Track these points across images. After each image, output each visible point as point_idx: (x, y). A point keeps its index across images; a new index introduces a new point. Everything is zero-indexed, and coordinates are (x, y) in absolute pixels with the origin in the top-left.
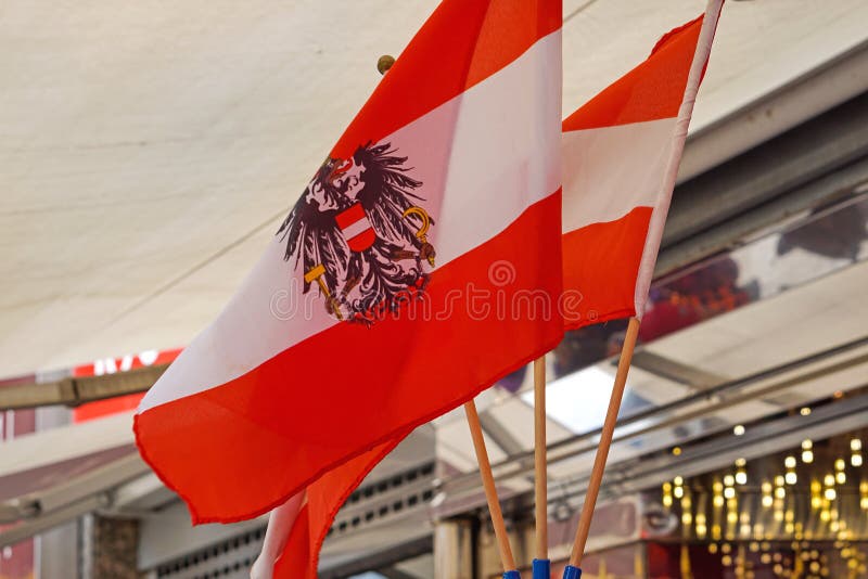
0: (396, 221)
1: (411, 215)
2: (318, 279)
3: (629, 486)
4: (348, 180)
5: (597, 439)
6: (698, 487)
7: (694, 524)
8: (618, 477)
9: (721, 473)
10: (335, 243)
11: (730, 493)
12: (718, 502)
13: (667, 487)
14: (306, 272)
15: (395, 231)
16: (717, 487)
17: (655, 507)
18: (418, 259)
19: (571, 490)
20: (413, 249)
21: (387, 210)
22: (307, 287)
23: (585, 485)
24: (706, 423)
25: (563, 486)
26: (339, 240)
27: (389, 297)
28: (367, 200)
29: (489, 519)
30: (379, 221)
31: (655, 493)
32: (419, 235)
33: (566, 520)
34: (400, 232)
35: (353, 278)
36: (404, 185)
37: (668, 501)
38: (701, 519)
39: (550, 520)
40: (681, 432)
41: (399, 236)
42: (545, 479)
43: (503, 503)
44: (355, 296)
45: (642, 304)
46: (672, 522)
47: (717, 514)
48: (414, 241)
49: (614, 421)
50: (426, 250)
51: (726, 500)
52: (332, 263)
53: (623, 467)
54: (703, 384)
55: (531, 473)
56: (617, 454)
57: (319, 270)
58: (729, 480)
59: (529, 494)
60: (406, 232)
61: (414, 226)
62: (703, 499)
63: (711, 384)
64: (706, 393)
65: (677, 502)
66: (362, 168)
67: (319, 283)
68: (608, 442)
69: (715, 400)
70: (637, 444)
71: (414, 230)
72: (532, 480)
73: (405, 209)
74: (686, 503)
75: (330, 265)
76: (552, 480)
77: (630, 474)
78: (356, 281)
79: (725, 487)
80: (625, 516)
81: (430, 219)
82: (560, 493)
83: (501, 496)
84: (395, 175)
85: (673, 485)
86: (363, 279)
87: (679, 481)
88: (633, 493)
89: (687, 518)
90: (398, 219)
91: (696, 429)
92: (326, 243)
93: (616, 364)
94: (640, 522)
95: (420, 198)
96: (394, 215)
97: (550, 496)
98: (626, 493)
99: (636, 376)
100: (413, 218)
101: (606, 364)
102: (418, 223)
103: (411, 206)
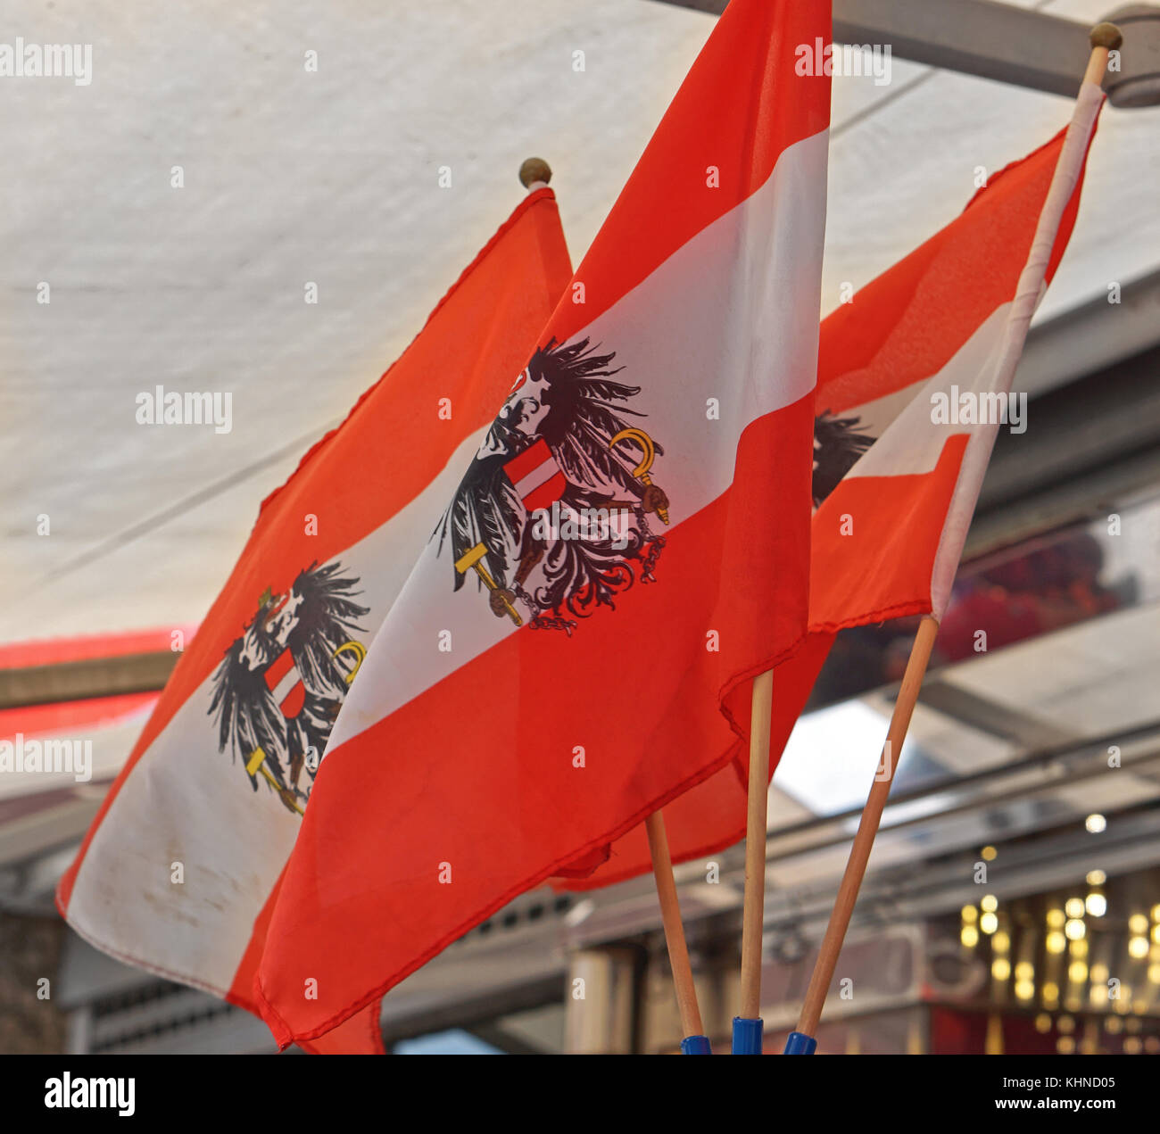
0: (599, 455)
1: (622, 442)
2: (475, 566)
3: (906, 908)
4: (520, 405)
5: (854, 825)
6: (1023, 916)
7: (1012, 980)
8: (887, 891)
9: (1060, 895)
10: (503, 505)
11: (1077, 930)
12: (1055, 944)
13: (969, 914)
14: (457, 558)
15: (599, 471)
16: (1054, 918)
17: (946, 947)
18: (639, 513)
19: (807, 909)
20: (630, 497)
21: (586, 440)
22: (460, 580)
23: (830, 903)
24: (1042, 808)
25: (794, 903)
26: (510, 501)
27: (595, 578)
28: (551, 432)
29: (664, 952)
30: (571, 457)
31: (949, 923)
32: (637, 473)
33: (796, 962)
34: (605, 472)
35: (531, 554)
36: (610, 396)
37: (969, 937)
38: (1025, 971)
39: (766, 960)
40: (998, 820)
41: (604, 478)
42: (761, 887)
43: (689, 925)
44: (537, 582)
45: (940, 596)
46: (975, 976)
47: (1053, 966)
48: (631, 484)
49: (883, 796)
50: (652, 497)
51: (1068, 941)
52: (498, 536)
53: (897, 875)
54: (1038, 741)
55: (739, 876)
56: (886, 852)
57: (479, 552)
58: (1074, 906)
59: (733, 913)
60: (615, 471)
61: (629, 460)
62: (1029, 938)
63: (1052, 742)
64: (1042, 758)
65: (985, 939)
66: (544, 384)
67: (478, 571)
68: (872, 830)
69: (1056, 770)
70: (922, 838)
71: (629, 467)
72: (740, 888)
73: (613, 434)
74: (1001, 943)
75: (495, 541)
76: (773, 889)
77: (908, 886)
78: (536, 558)
79: (1068, 918)
80: (896, 959)
81: (655, 444)
82: (785, 913)
83: (686, 913)
84: (596, 384)
85: (980, 912)
86: (547, 553)
87: (990, 903)
88: (910, 919)
89: (1001, 970)
90: (602, 451)
91: (1023, 816)
92: (488, 509)
93: (893, 699)
94: (921, 970)
95: (638, 415)
96: (595, 445)
97: (768, 918)
98: (900, 919)
99: (925, 722)
100: (627, 446)
101: (876, 699)
102: (635, 454)
103: (623, 428)
